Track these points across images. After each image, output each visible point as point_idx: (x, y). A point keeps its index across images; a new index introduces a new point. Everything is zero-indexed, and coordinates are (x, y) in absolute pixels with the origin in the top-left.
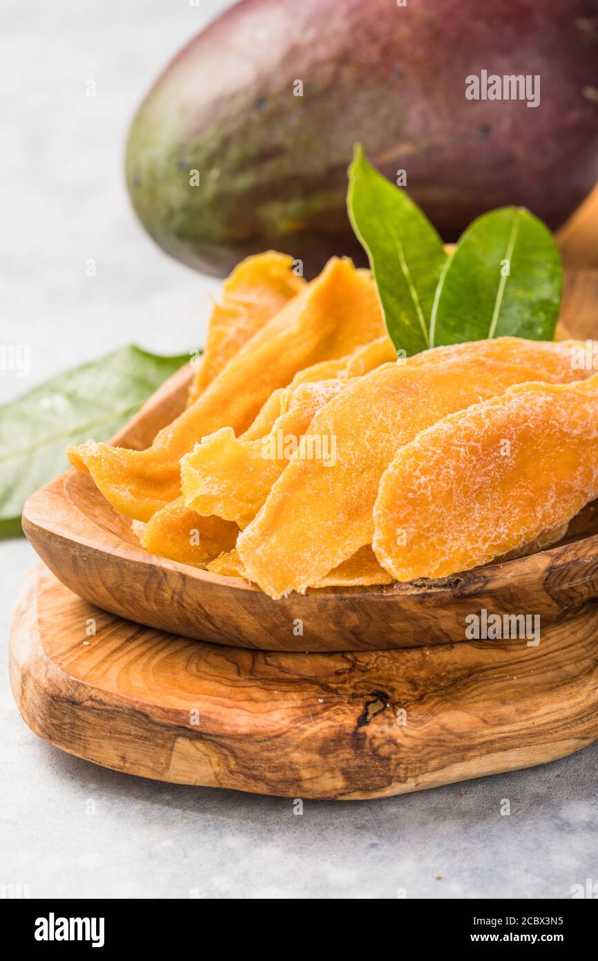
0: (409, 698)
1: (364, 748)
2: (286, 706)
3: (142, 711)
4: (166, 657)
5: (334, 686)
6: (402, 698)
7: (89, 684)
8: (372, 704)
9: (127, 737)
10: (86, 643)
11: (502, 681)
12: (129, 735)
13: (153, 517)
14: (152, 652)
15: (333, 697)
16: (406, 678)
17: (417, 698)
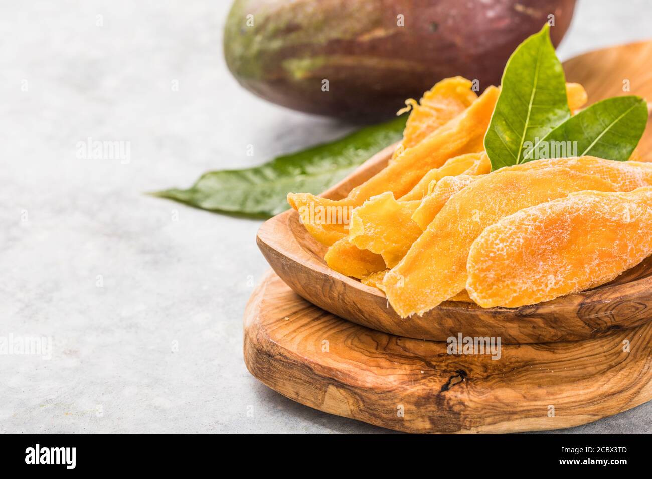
0: (480, 377)
1: (444, 405)
2: (399, 373)
3: (309, 366)
4: (334, 333)
5: (434, 363)
6: (475, 376)
7: (280, 345)
8: (454, 378)
9: (300, 381)
10: (287, 318)
11: (543, 373)
12: (301, 379)
13: (334, 244)
14: (325, 330)
15: (431, 371)
16: (483, 363)
17: (485, 377)
